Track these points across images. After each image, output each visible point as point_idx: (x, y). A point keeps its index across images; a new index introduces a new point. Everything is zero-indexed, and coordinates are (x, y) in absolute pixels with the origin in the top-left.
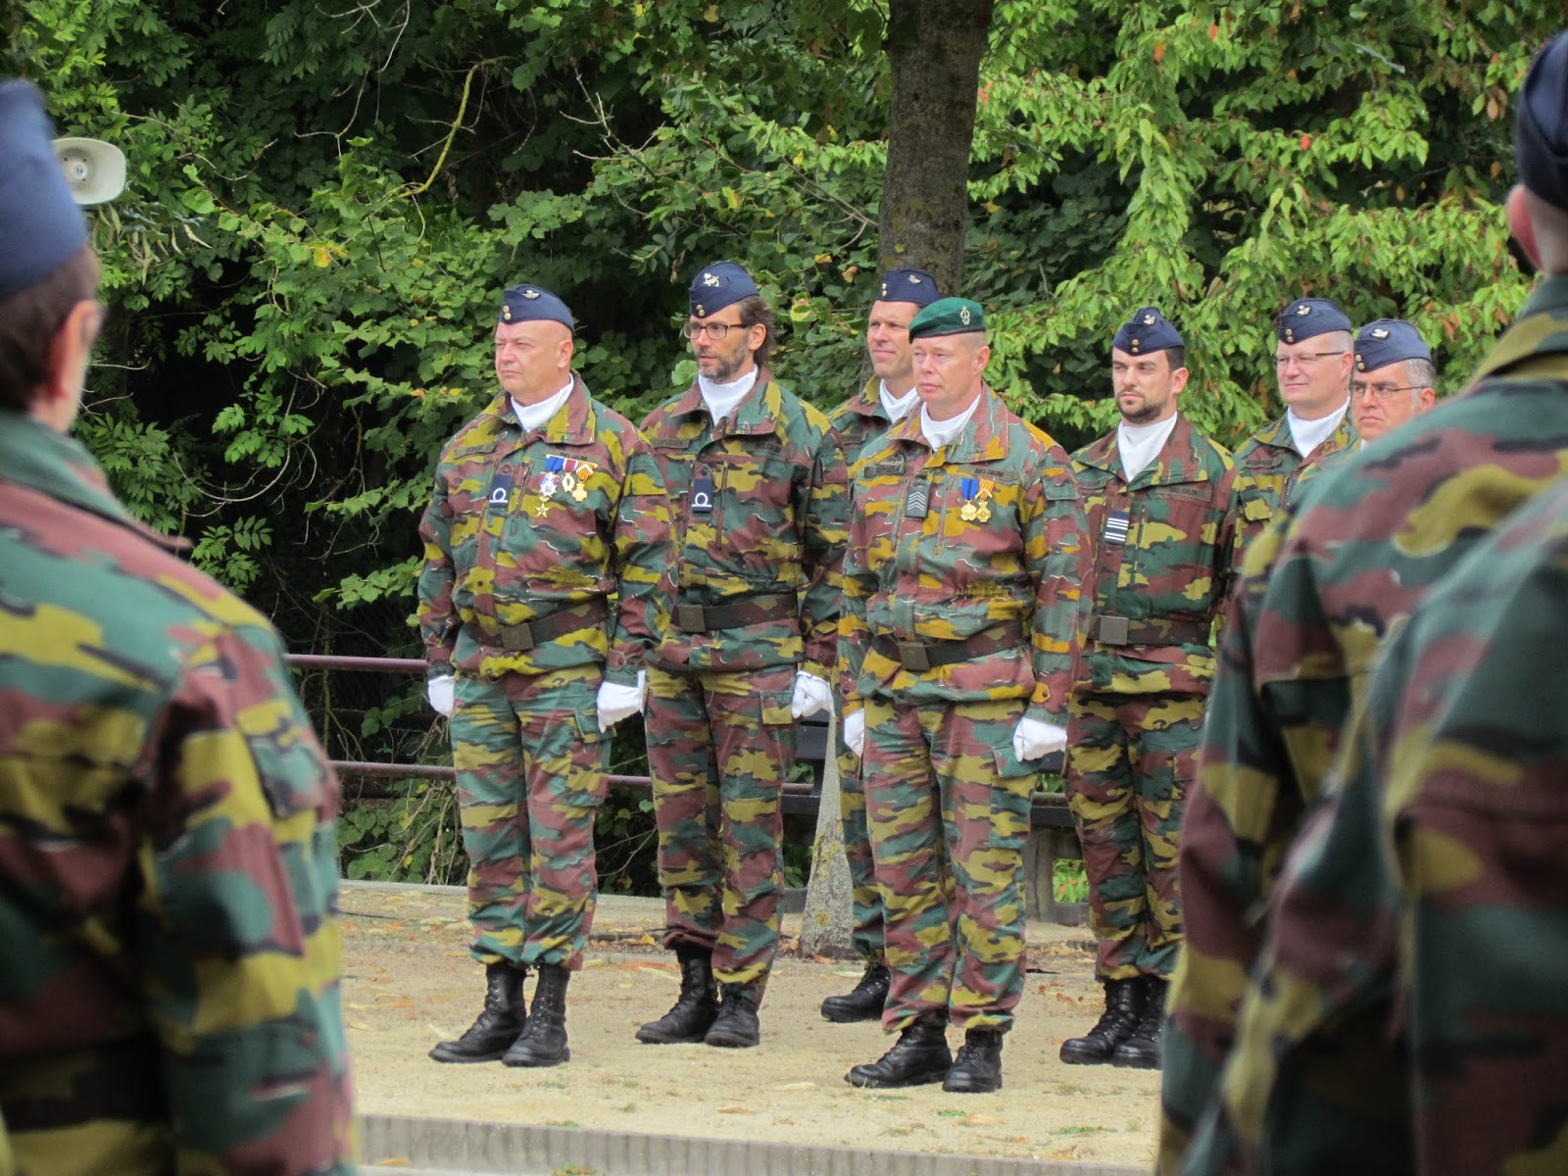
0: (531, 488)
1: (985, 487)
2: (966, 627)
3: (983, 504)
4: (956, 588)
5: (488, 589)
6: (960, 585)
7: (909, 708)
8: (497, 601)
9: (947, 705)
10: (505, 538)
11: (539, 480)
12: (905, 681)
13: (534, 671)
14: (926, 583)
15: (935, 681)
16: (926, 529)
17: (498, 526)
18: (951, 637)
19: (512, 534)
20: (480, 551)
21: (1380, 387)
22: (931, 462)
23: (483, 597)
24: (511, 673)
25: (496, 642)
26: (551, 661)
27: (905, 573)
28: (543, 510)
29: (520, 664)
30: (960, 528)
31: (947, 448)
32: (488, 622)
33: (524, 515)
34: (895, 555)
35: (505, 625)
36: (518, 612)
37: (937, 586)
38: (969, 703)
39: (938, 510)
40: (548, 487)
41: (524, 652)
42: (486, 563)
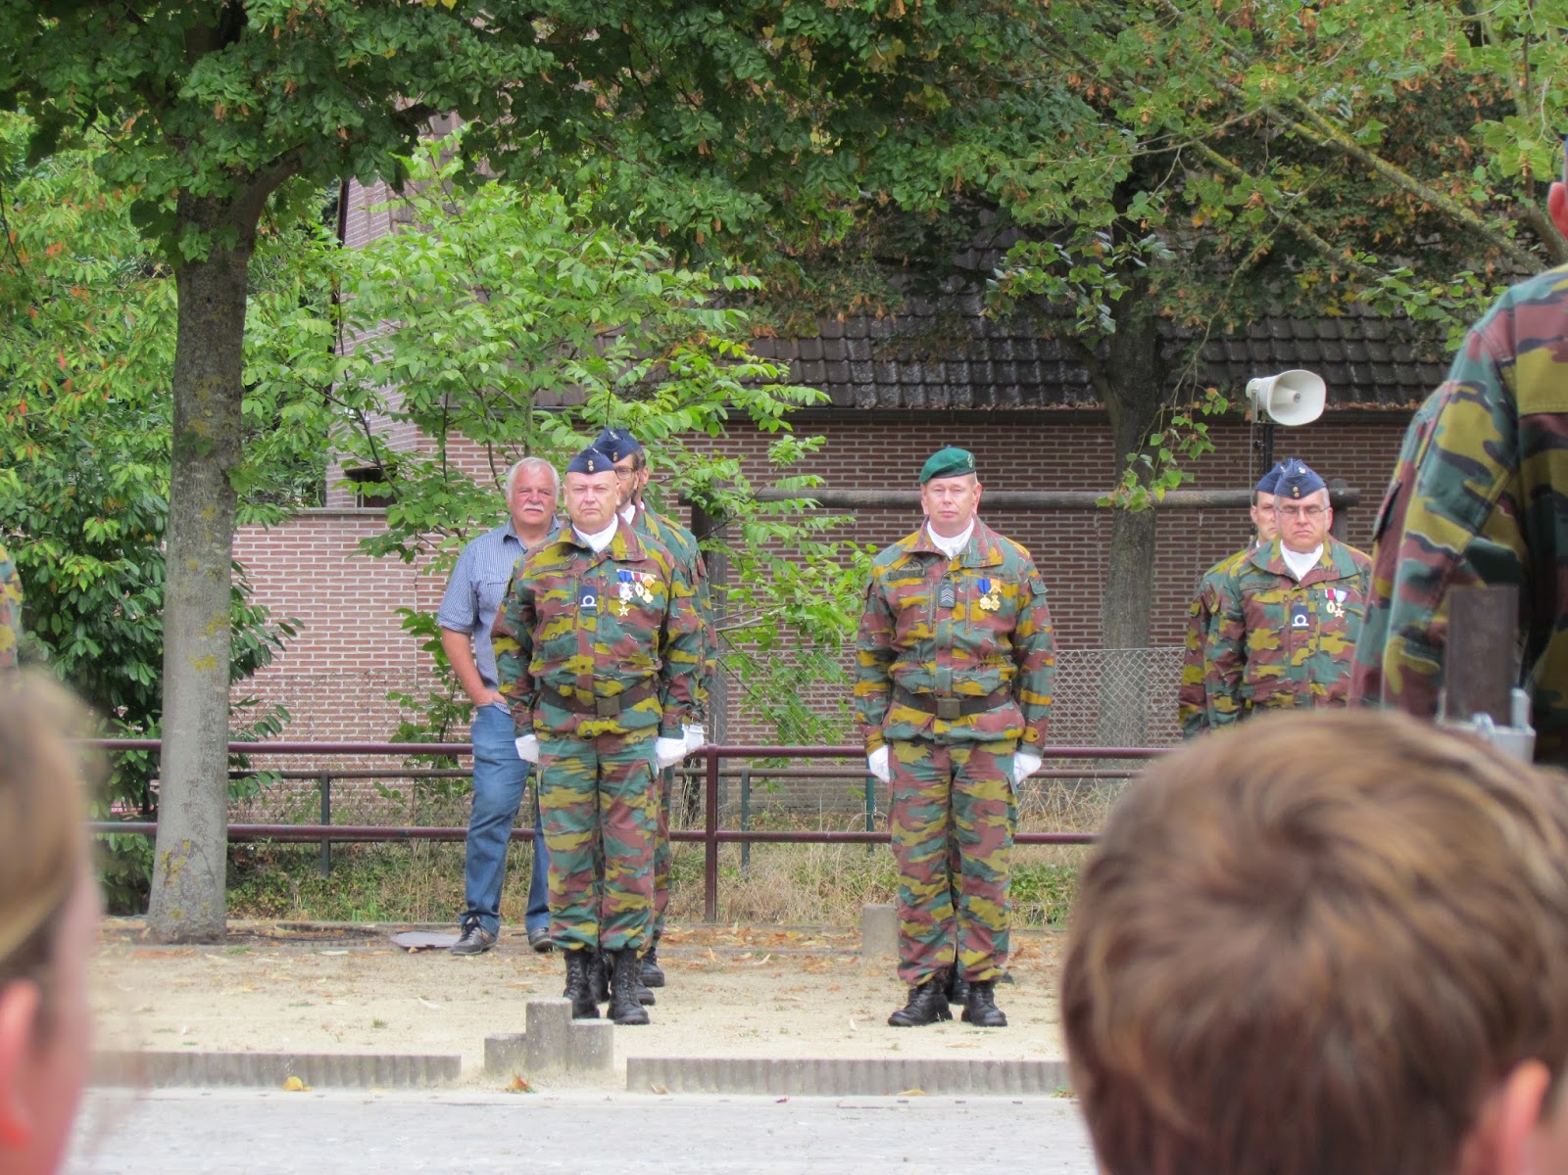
0: (613, 594)
1: (995, 585)
2: (989, 686)
3: (995, 597)
4: (979, 657)
5: (589, 671)
6: (981, 655)
7: (942, 747)
8: (596, 679)
9: (974, 743)
10: (600, 632)
11: (616, 590)
12: (940, 727)
13: (622, 731)
14: (957, 655)
15: (966, 726)
16: (955, 616)
17: (592, 624)
18: (979, 693)
19: (605, 629)
20: (578, 642)
21: (1308, 509)
22: (951, 567)
23: (585, 677)
24: (607, 734)
25: (593, 711)
26: (633, 723)
27: (941, 648)
28: (624, 611)
29: (610, 725)
30: (982, 615)
31: (961, 557)
32: (585, 696)
33: (611, 615)
34: (932, 635)
35: (602, 697)
36: (612, 688)
37: (966, 657)
38: (990, 742)
39: (964, 602)
40: (625, 593)
41: (613, 717)
42: (587, 652)
